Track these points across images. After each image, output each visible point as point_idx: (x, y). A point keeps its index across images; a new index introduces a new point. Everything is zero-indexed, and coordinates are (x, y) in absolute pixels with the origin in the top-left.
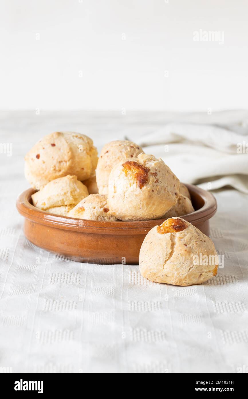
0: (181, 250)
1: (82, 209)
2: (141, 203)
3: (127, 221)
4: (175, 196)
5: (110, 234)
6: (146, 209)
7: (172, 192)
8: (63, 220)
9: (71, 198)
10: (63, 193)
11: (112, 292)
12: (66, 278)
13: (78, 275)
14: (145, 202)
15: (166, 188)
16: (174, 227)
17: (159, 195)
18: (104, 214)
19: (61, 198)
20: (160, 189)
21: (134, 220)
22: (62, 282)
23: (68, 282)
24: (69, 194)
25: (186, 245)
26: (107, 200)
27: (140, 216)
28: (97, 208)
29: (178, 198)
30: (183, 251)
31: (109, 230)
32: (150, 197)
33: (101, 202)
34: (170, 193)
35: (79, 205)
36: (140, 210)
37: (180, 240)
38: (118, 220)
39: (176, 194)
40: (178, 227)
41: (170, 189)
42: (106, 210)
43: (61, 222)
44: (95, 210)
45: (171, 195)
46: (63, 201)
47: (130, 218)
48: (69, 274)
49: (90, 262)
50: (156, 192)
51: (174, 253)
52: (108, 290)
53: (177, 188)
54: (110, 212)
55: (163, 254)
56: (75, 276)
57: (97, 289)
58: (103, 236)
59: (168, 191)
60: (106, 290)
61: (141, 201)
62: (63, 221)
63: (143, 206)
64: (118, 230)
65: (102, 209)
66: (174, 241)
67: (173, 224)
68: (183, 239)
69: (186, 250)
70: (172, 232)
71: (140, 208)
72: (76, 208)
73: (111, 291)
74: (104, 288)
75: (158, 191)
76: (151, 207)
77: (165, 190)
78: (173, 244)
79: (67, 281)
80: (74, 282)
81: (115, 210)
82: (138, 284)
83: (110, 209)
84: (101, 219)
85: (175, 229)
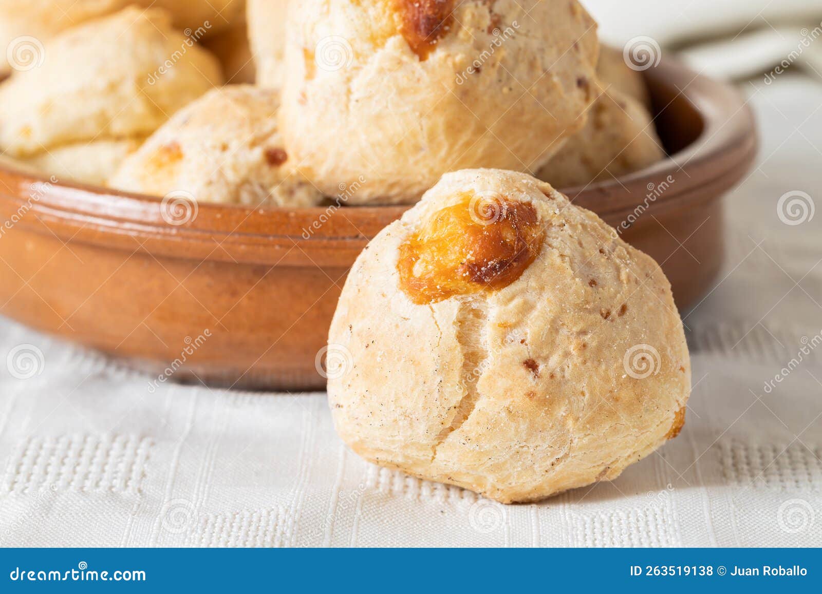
0: (508, 391)
1: (174, 153)
2: (426, 123)
3: (366, 205)
4: (577, 94)
5: (289, 262)
6: (449, 154)
7: (564, 75)
8: (84, 199)
9: (139, 107)
10: (101, 83)
11: (278, 534)
12: (84, 460)
13: (144, 444)
14: (440, 121)
15: (538, 57)
16: (472, 273)
17: (505, 90)
18: (267, 173)
19: (94, 106)
20: (511, 62)
21: (396, 200)
22: (60, 483)
23: (88, 483)
24: (128, 89)
25: (531, 365)
26: (281, 112)
27: (420, 183)
28: (234, 145)
29: (593, 101)
30: (518, 399)
31: (281, 246)
32: (465, 95)
33: (254, 121)
34: (556, 79)
35: (165, 135)
36: (422, 154)
37: (503, 342)
38: (328, 201)
39: (582, 83)
40: (493, 269)
41: (553, 61)
42: (275, 158)
43: (74, 211)
44: (228, 157)
45: (561, 87)
46: (103, 119)
47: (380, 191)
48: (105, 437)
49: (213, 382)
50: (490, 76)
51: (479, 405)
52: (263, 523)
53: (590, 58)
54: (290, 168)
55: (425, 408)
56: (129, 451)
57: (212, 519)
58: (259, 270)
59: (545, 71)
60: (253, 528)
61: (421, 115)
62: (82, 207)
63: (432, 137)
64: (325, 247)
65: (257, 154)
66: (477, 341)
67: (469, 256)
68: (517, 334)
69: (531, 395)
70: (467, 292)
71: (417, 149)
72: (152, 145)
73: (275, 530)
74: (247, 514)
75: (500, 71)
76: (468, 144)
77: (532, 65)
78: (472, 359)
79: (86, 477)
80: (118, 483)
81: (312, 156)
82: (405, 492)
83: (290, 152)
84: (254, 195)
85: (480, 281)
